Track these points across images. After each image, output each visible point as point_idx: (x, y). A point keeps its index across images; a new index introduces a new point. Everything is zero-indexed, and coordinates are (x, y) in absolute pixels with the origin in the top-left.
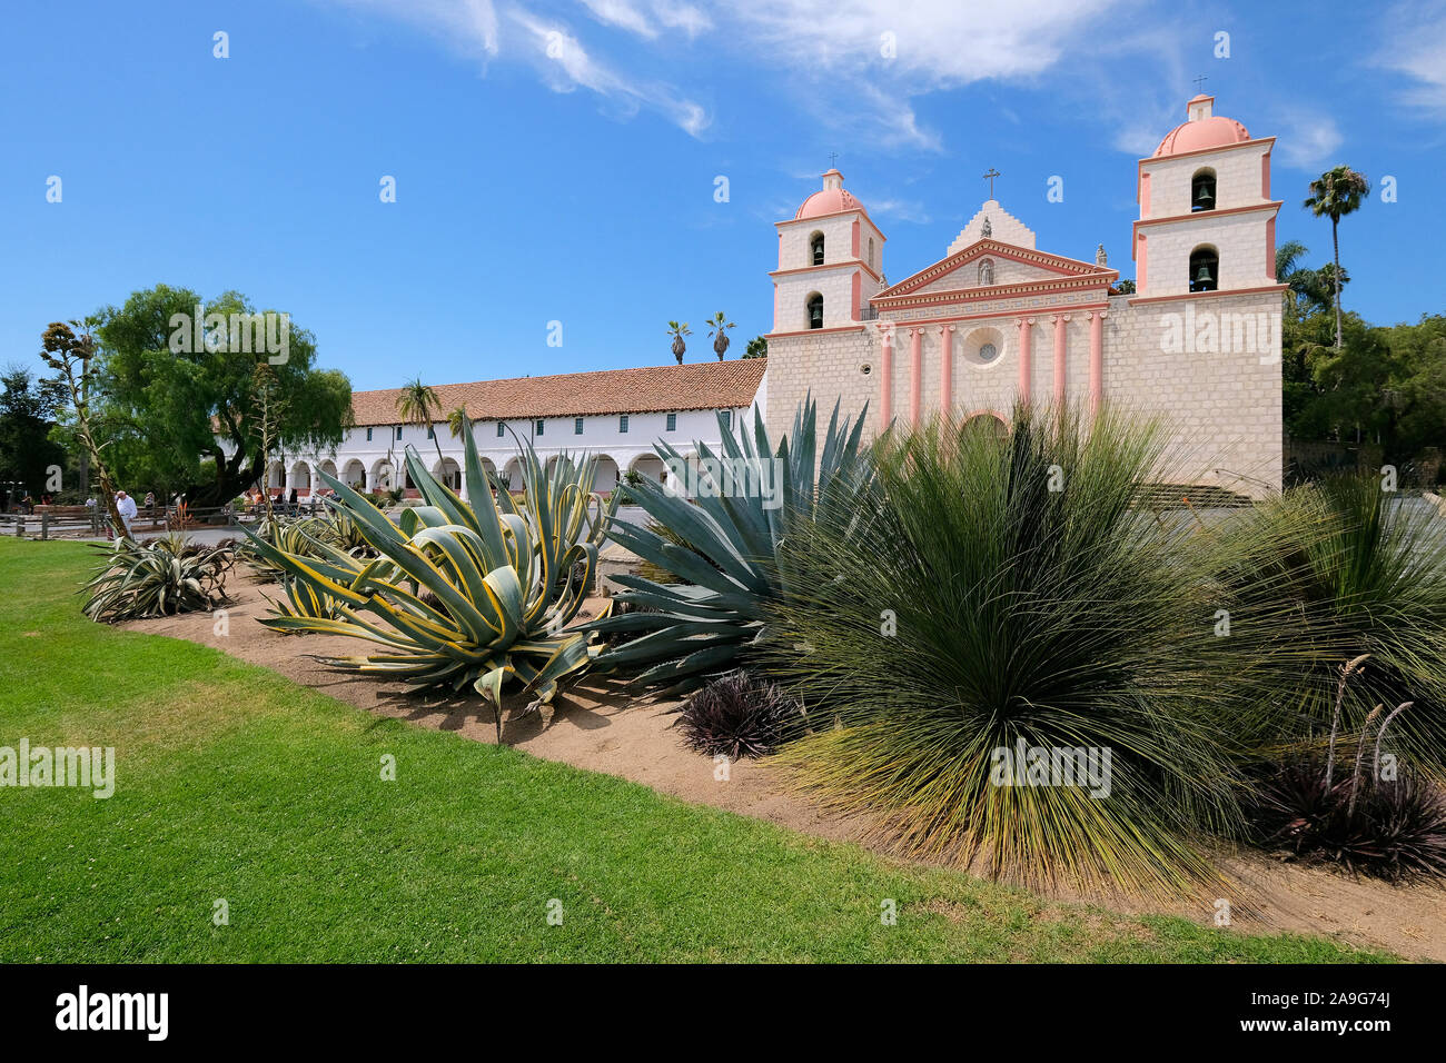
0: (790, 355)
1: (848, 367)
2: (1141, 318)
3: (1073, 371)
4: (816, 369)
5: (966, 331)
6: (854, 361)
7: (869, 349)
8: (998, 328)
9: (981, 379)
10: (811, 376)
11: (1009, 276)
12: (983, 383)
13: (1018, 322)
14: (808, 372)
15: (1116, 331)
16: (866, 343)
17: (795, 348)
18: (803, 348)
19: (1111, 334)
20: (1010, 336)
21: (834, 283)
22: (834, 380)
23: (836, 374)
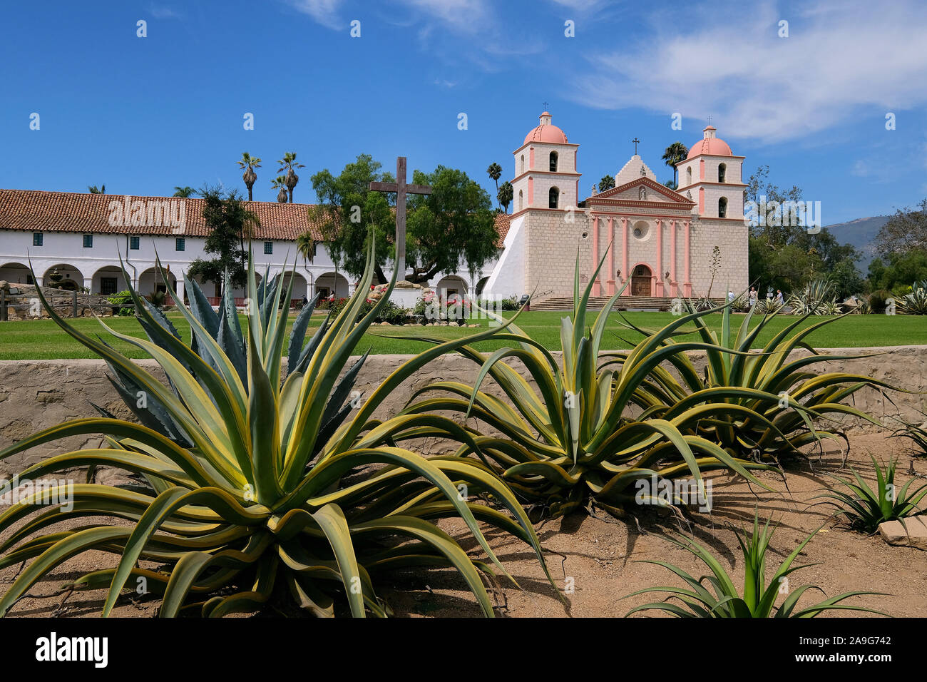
0: (543, 222)
1: (576, 233)
2: (703, 226)
3: (678, 247)
4: (558, 232)
5: (634, 222)
6: (579, 230)
7: (586, 224)
8: (647, 221)
9: (641, 247)
10: (555, 235)
11: (653, 198)
12: (641, 249)
13: (657, 220)
14: (553, 233)
15: (694, 230)
16: (585, 221)
17: (546, 218)
18: (550, 218)
19: (692, 232)
20: (653, 226)
21: (566, 184)
22: (568, 239)
23: (569, 236)
